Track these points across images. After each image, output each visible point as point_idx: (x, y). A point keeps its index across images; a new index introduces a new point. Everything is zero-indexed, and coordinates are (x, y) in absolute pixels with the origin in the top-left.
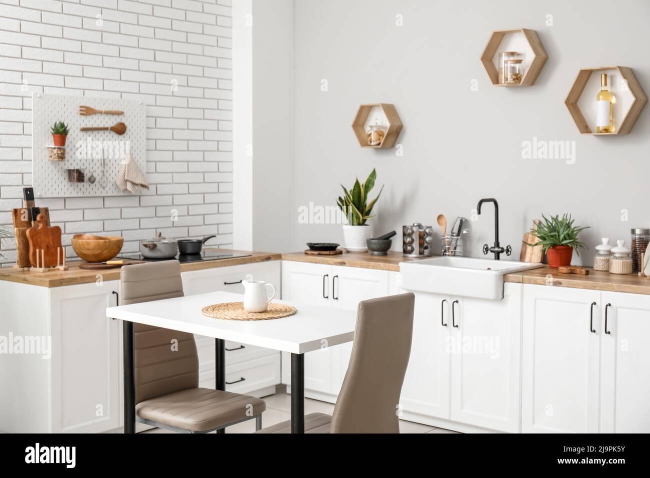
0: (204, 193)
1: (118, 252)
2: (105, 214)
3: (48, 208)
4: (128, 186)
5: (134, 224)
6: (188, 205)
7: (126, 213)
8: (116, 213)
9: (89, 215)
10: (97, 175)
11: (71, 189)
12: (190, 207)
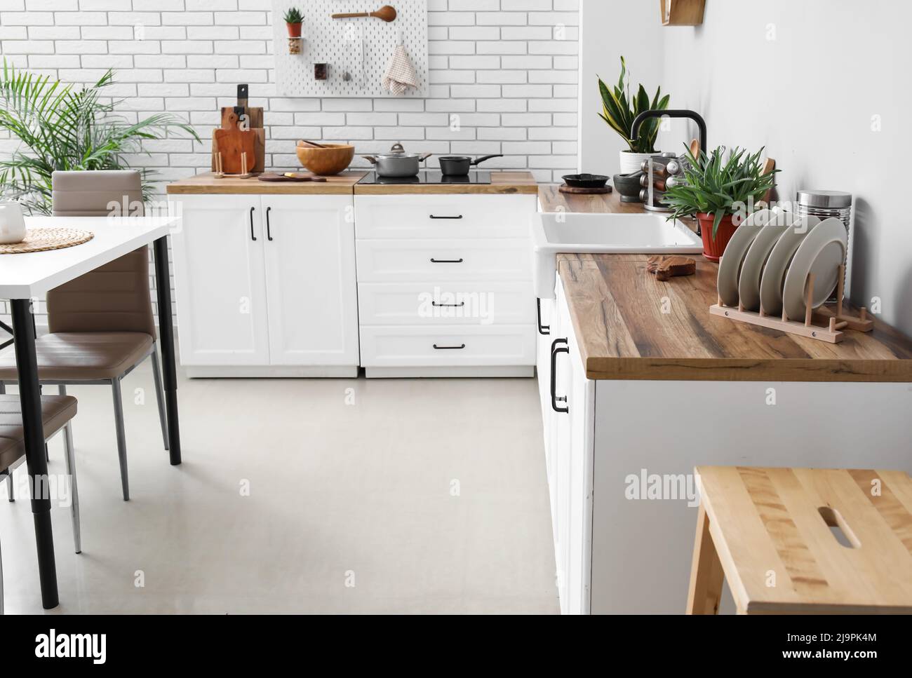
0: (527, 98)
1: (346, 166)
2: (375, 119)
3: (262, 108)
4: (391, 86)
5: (419, 133)
6: (500, 113)
7: (404, 119)
8: (391, 119)
9: (352, 119)
10: (355, 73)
11: (324, 88)
12: (503, 115)
